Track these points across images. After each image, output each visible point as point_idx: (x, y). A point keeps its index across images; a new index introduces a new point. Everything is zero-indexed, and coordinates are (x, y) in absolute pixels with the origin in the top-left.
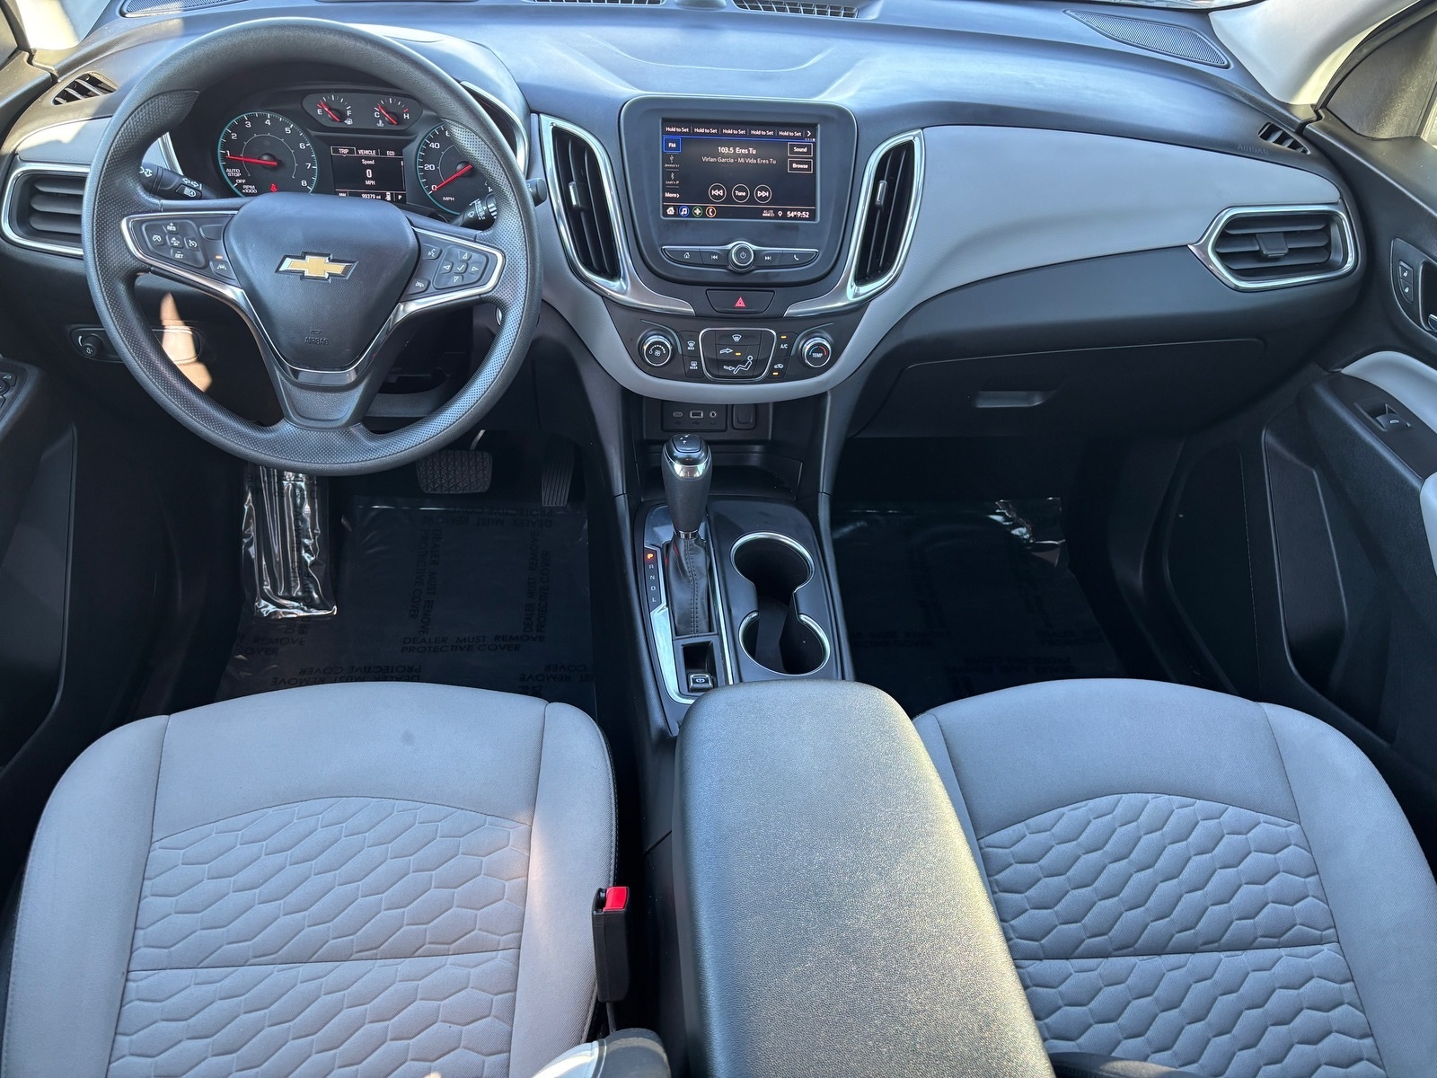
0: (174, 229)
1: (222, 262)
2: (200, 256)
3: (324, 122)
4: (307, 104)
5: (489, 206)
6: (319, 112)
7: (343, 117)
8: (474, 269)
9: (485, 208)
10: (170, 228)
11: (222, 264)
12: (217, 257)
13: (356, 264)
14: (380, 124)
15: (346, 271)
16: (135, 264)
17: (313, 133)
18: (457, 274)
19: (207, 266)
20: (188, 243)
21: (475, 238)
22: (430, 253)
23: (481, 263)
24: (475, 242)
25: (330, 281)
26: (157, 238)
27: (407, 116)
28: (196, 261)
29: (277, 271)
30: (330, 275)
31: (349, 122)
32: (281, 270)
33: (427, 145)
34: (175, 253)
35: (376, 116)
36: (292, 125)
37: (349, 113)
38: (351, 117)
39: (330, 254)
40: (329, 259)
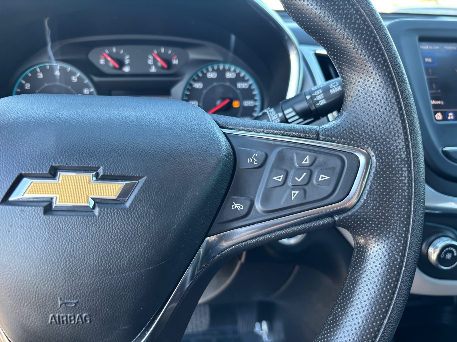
3: (106, 70)
4: (92, 56)
5: (286, 112)
6: (102, 62)
7: (121, 64)
8: (323, 178)
9: (280, 115)
13: (142, 181)
14: (153, 70)
15: (125, 193)
17: (96, 79)
18: (296, 187)
21: (318, 135)
22: (250, 160)
23: (334, 168)
24: (318, 139)
25: (97, 211)
27: (175, 62)
30: (98, 202)
31: (127, 69)
32: (11, 199)
33: (191, 85)
35: (150, 62)
36: (79, 74)
37: (127, 61)
38: (129, 64)
39: (99, 168)
40: (97, 175)
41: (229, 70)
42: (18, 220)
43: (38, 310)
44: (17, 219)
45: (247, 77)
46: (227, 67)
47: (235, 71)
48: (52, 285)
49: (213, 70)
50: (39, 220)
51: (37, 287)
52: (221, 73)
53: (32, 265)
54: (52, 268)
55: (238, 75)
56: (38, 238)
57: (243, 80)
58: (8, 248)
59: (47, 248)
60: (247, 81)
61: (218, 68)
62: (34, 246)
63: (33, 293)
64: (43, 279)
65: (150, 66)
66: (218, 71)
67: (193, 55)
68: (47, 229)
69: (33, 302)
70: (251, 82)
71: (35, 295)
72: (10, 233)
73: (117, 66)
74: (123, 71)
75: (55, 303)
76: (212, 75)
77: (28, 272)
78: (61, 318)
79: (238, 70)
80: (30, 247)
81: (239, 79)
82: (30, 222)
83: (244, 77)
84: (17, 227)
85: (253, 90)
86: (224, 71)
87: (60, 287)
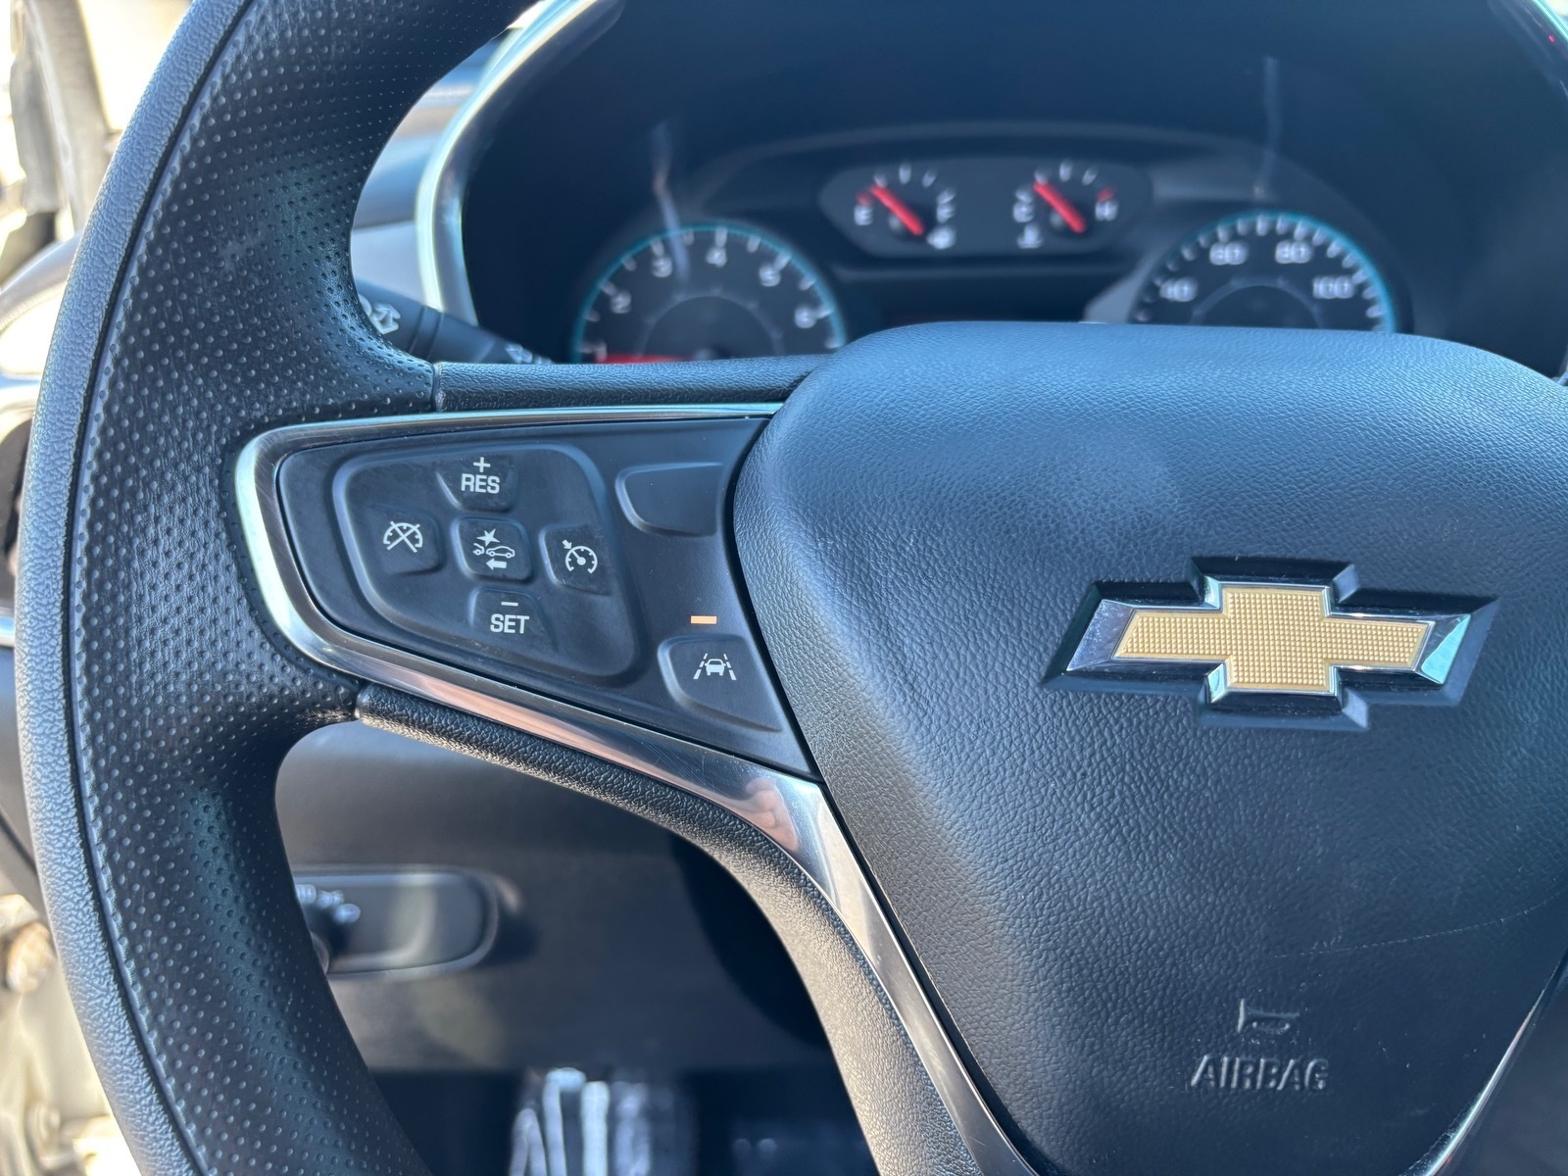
0: (494, 485)
1: (721, 643)
2: (611, 611)
3: (874, 244)
4: (829, 200)
6: (862, 215)
7: (930, 223)
10: (472, 483)
11: (716, 654)
12: (695, 620)
14: (1030, 239)
16: (282, 678)
17: (846, 274)
19: (643, 667)
20: (558, 554)
25: (1357, 710)
26: (405, 534)
27: (1106, 211)
28: (589, 641)
29: (1055, 669)
30: (1349, 679)
31: (941, 240)
33: (1156, 290)
34: (488, 608)
35: (1022, 212)
36: (784, 258)
37: (944, 213)
38: (950, 223)
39: (1339, 567)
40: (1335, 594)
41: (1288, 236)
42: (1112, 736)
43: (1163, 1039)
44: (1106, 734)
45: (1353, 257)
46: (1281, 225)
47: (1308, 239)
48: (1225, 956)
49: (1234, 237)
50: (1183, 742)
51: (1174, 964)
52: (1262, 248)
53: (1164, 890)
54: (1228, 901)
55: (1320, 251)
56: (1183, 800)
57: (1335, 268)
58: (1081, 832)
59: (1214, 833)
60: (1349, 272)
61: (1252, 230)
62: (1171, 826)
63: (1158, 982)
64: (1195, 937)
65: (1020, 228)
66: (1249, 239)
67: (1170, 187)
68: (1210, 772)
69: (1154, 1012)
70: (1366, 273)
71: (1164, 988)
72: (1087, 780)
73: (915, 228)
74: (931, 248)
75: (1224, 1018)
76: (1226, 254)
77: (1149, 912)
78: (1236, 1067)
79: (1320, 234)
80: (1159, 829)
81: (1323, 264)
82: (1152, 747)
83: (1339, 259)
84: (1109, 760)
85: (1369, 303)
86: (1273, 239)
87: (1250, 965)
